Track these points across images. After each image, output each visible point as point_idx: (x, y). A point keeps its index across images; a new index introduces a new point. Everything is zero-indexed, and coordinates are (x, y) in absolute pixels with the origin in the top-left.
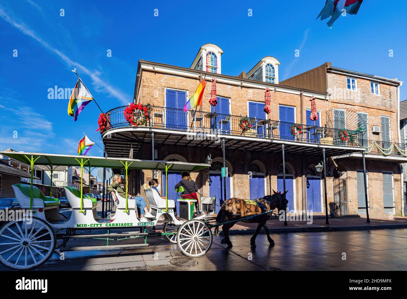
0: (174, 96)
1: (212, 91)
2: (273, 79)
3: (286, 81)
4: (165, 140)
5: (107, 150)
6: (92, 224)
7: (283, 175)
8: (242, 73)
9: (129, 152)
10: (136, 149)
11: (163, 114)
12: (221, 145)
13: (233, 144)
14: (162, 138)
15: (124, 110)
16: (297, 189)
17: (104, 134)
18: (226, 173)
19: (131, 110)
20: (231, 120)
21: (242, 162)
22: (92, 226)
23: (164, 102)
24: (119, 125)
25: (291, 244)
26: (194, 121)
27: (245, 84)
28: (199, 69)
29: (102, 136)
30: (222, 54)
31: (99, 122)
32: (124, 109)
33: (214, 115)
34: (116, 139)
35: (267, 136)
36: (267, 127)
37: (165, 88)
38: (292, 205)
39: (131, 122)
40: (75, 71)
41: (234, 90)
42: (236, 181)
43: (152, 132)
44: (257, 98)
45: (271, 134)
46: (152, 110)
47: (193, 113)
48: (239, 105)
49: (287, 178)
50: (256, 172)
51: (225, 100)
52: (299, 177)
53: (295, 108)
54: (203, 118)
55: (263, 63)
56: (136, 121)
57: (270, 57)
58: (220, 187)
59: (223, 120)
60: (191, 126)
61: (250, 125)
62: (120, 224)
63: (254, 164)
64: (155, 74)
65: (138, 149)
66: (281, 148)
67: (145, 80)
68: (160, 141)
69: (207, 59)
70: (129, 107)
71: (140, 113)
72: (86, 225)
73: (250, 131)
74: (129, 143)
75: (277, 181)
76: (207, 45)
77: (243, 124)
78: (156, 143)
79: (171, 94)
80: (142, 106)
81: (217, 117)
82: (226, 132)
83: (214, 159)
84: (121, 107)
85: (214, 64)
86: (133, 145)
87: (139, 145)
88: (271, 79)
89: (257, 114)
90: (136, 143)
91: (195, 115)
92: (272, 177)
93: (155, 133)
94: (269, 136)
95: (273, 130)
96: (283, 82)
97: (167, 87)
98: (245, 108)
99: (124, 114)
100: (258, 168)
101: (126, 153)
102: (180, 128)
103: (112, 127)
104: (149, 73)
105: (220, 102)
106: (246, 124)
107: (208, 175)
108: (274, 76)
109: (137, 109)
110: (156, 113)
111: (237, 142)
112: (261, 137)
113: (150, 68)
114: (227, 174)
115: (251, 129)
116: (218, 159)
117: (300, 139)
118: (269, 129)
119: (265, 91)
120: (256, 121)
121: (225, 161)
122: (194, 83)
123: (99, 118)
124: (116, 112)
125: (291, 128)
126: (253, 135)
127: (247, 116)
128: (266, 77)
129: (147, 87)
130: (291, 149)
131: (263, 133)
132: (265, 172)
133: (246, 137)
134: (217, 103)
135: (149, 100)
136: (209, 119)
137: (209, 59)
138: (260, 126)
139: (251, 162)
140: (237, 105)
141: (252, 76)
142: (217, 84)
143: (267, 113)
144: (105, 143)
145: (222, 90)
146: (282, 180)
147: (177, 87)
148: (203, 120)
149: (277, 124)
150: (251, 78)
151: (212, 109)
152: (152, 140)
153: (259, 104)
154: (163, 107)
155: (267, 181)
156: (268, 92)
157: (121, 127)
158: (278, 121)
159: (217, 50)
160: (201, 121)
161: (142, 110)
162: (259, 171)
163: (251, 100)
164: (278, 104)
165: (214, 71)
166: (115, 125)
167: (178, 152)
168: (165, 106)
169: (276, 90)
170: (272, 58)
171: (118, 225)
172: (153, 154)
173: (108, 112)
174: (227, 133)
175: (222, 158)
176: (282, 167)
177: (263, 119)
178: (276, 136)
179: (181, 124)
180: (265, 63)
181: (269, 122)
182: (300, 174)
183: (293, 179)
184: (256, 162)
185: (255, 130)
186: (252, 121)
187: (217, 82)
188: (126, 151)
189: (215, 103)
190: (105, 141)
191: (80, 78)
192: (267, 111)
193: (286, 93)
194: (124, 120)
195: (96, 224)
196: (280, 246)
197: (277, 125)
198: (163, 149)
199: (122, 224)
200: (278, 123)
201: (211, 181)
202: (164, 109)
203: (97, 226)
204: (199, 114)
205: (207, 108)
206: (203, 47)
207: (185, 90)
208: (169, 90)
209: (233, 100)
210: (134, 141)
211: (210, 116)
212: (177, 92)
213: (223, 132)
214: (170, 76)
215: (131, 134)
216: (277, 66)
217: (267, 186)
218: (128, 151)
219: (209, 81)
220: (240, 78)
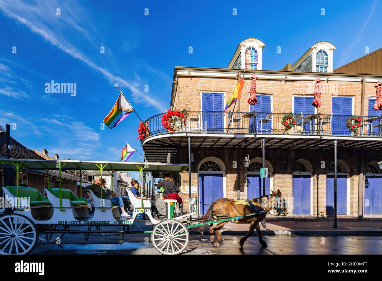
0: (211, 99)
1: (251, 89)
2: (326, 67)
3: (343, 67)
4: (202, 144)
5: (147, 156)
6: (72, 222)
7: (335, 174)
8: (287, 65)
9: (167, 157)
10: (173, 154)
11: (199, 118)
12: (260, 145)
13: (275, 144)
14: (198, 142)
15: (161, 118)
16: (351, 188)
17: (144, 141)
18: (265, 173)
19: (168, 117)
20: (272, 118)
21: (285, 162)
22: (72, 223)
23: (200, 106)
24: (157, 132)
25: (341, 247)
26: (232, 122)
27: (289, 77)
28: (237, 67)
29: (142, 144)
30: (263, 48)
31: (139, 131)
32: (162, 116)
33: (253, 114)
34: (154, 145)
35: (316, 132)
36: (316, 122)
37: (201, 92)
38: (344, 206)
39: (168, 128)
40: (117, 86)
41: (276, 86)
42: (277, 181)
43: (188, 136)
44: (304, 91)
45: (321, 129)
46: (188, 115)
47: (231, 114)
48: (282, 101)
49: (339, 177)
50: (301, 171)
51: (266, 97)
52: (355, 176)
53: (353, 98)
54: (241, 119)
55: (314, 51)
56: (173, 127)
57: (322, 43)
58: (259, 187)
59: (263, 119)
60: (228, 128)
61: (295, 121)
62: (97, 222)
63: (299, 163)
64: (191, 79)
65: (175, 154)
66: (333, 145)
67: (181, 87)
68: (196, 145)
69: (246, 56)
70: (166, 115)
71: (177, 119)
72: (67, 222)
73: (295, 128)
74: (166, 148)
75: (326, 180)
76: (246, 40)
77: (287, 121)
78: (192, 147)
79: (207, 97)
80: (178, 112)
81: (256, 116)
82: (266, 132)
83: (253, 160)
84: (158, 115)
85: (254, 60)
86: (170, 150)
87: (176, 150)
88: (322, 68)
89: (304, 109)
90: (173, 148)
91: (232, 116)
92: (320, 176)
93: (192, 137)
94: (318, 132)
95: (323, 125)
96: (339, 69)
97: (203, 91)
98: (290, 104)
99: (162, 121)
100: (304, 167)
101: (163, 158)
102: (217, 131)
103: (151, 134)
104: (185, 78)
105: (260, 100)
106: (290, 121)
107: (246, 176)
108: (327, 63)
109: (174, 115)
110: (192, 118)
111: (279, 140)
112: (307, 134)
113: (186, 73)
114: (267, 175)
115: (296, 126)
116: (257, 160)
117: (358, 133)
118: (318, 124)
119: (315, 82)
120: (302, 116)
121: (265, 162)
122: (231, 83)
123: (139, 127)
124: (154, 120)
125: (346, 121)
126: (298, 132)
127: (291, 113)
128: (317, 66)
129: (183, 92)
130: (345, 145)
131: (311, 129)
132: (312, 171)
133: (290, 135)
134: (256, 102)
135: (185, 105)
136: (247, 120)
137: (249, 56)
138: (307, 122)
139: (295, 161)
140: (279, 101)
141: (298, 67)
142: (257, 82)
143: (317, 106)
144: (144, 150)
145: (262, 87)
146: (333, 179)
147: (213, 89)
148: (241, 120)
149: (328, 117)
150: (297, 70)
151: (251, 109)
152: (188, 144)
153: (306, 98)
154: (199, 111)
155: (314, 181)
156: (319, 84)
157: (159, 134)
158: (330, 115)
159: (257, 44)
160: (239, 122)
161: (179, 116)
162: (305, 170)
163: (297, 95)
164: (330, 95)
165: (253, 68)
166: (153, 132)
167: (214, 154)
168: (201, 110)
169: (329, 80)
170: (326, 43)
171: (96, 223)
172: (189, 158)
173: (146, 121)
174: (268, 132)
175: (261, 158)
176: (333, 165)
177: (311, 114)
178: (327, 132)
179: (218, 127)
180: (316, 50)
181: (319, 116)
182: (356, 173)
183: (347, 178)
184: (302, 161)
185: (301, 126)
186: (298, 117)
187: (257, 79)
188: (164, 156)
189: (255, 101)
190: (144, 148)
191: (121, 92)
192: (316, 105)
193: (341, 82)
194: (162, 127)
195: (76, 222)
196: (326, 249)
197: (328, 119)
198: (199, 152)
199: (100, 222)
200: (330, 117)
201: (249, 182)
202: (200, 113)
203: (77, 223)
204: (236, 115)
205: (246, 108)
206: (242, 44)
207: (222, 91)
208: (205, 93)
209: (275, 97)
210: (171, 146)
211: (249, 115)
212: (213, 95)
213: (263, 131)
214: (206, 79)
215: (168, 140)
216: (332, 51)
217: (314, 186)
218: (165, 156)
219: (248, 79)
220: (285, 72)
